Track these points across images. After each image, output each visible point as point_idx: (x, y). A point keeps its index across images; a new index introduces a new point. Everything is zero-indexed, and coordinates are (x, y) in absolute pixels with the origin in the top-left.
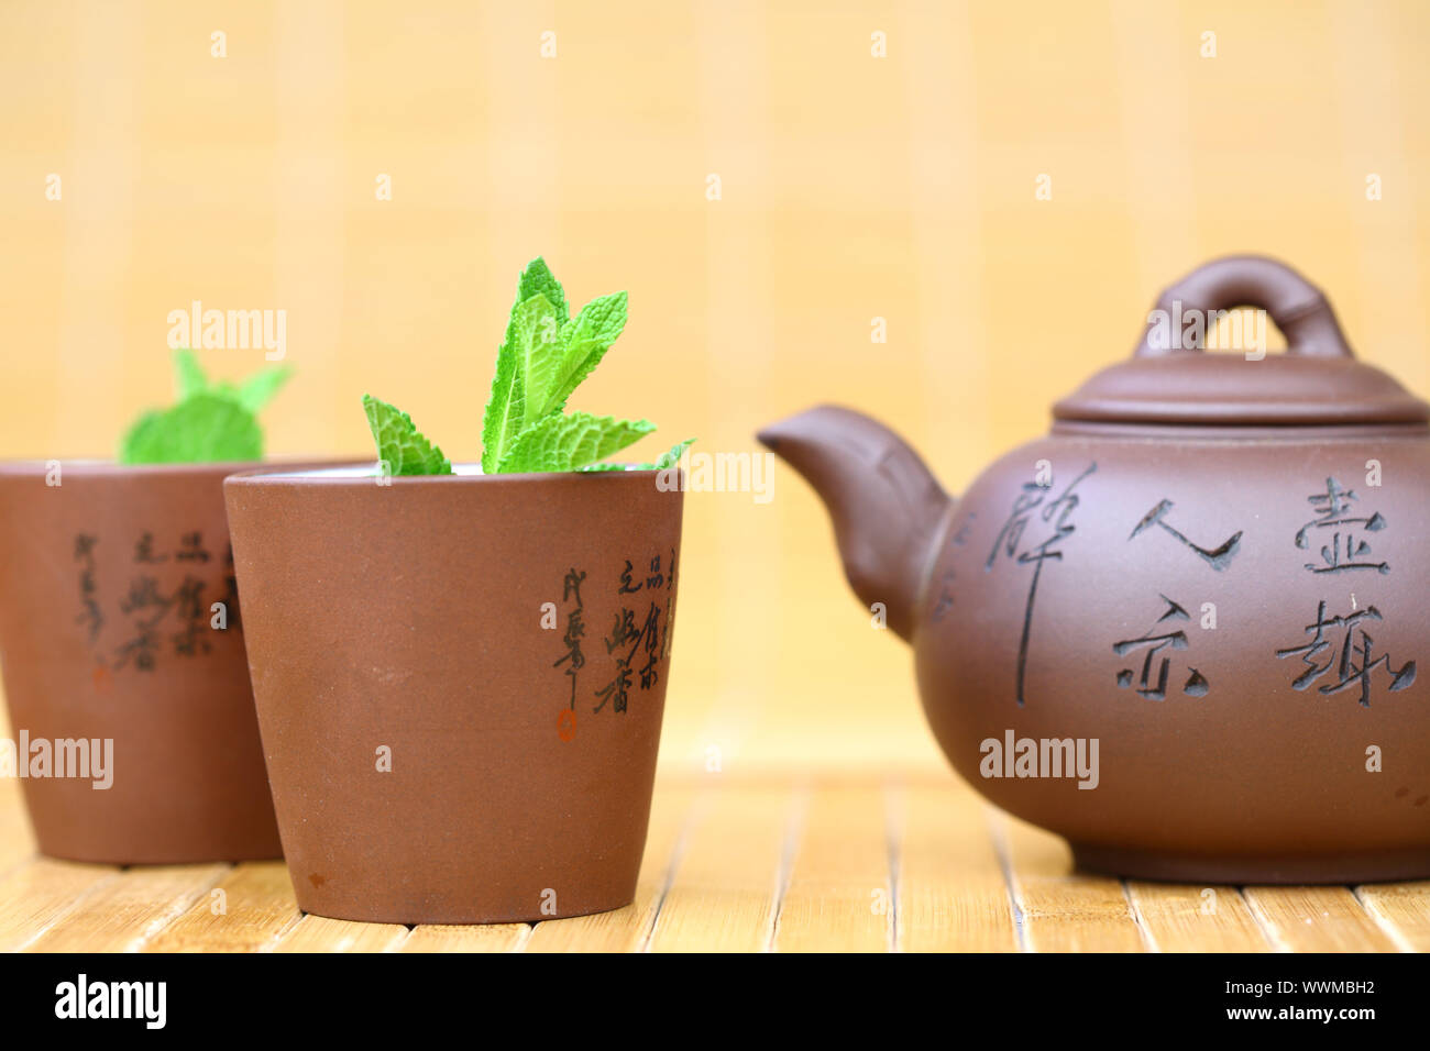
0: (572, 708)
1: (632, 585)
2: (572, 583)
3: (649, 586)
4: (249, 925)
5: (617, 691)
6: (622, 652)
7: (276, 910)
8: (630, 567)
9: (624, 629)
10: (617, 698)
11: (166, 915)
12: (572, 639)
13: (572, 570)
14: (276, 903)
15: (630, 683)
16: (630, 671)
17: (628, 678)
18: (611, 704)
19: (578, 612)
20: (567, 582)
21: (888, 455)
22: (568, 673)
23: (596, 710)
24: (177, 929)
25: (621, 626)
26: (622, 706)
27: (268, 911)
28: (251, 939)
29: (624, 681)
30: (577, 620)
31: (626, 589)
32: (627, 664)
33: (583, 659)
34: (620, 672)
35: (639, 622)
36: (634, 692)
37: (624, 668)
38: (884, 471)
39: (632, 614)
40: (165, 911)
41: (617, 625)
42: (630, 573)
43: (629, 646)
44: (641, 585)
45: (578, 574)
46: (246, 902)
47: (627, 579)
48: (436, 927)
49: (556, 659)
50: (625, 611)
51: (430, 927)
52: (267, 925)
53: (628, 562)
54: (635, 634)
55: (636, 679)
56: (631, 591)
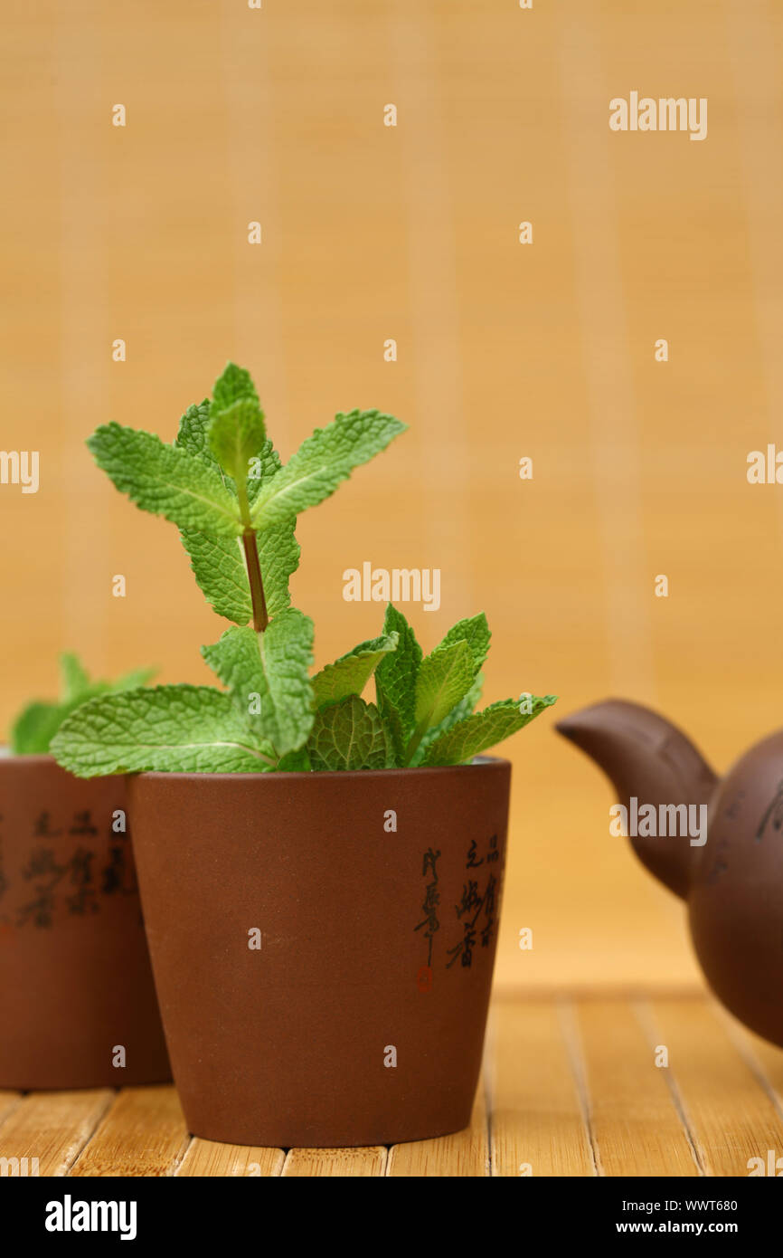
0: (429, 965)
1: (477, 860)
2: (429, 860)
3: (489, 861)
4: (150, 1150)
5: (464, 950)
6: (468, 917)
7: (168, 1135)
8: (474, 845)
9: (469, 898)
10: (464, 956)
11: (77, 1141)
12: (430, 907)
13: (430, 849)
14: (164, 1127)
15: (473, 943)
16: (474, 933)
17: (472, 938)
18: (459, 959)
19: (435, 884)
20: (425, 859)
21: (668, 743)
22: (426, 935)
23: (448, 966)
24: (91, 1154)
25: (467, 894)
26: (467, 962)
27: (161, 1135)
28: (157, 1165)
29: (469, 941)
30: (434, 890)
31: (470, 865)
32: (472, 926)
33: (438, 923)
34: (466, 934)
35: (481, 891)
36: (477, 950)
37: (470, 931)
38: (664, 755)
39: (476, 884)
40: (76, 1137)
41: (465, 893)
42: (475, 850)
43: (473, 912)
44: (482, 860)
45: (434, 853)
46: (139, 1126)
47: (472, 855)
48: (309, 1150)
49: (417, 924)
50: (470, 883)
51: (303, 1150)
52: (165, 1150)
53: (473, 842)
54: (478, 901)
55: (478, 938)
56: (476, 865)
